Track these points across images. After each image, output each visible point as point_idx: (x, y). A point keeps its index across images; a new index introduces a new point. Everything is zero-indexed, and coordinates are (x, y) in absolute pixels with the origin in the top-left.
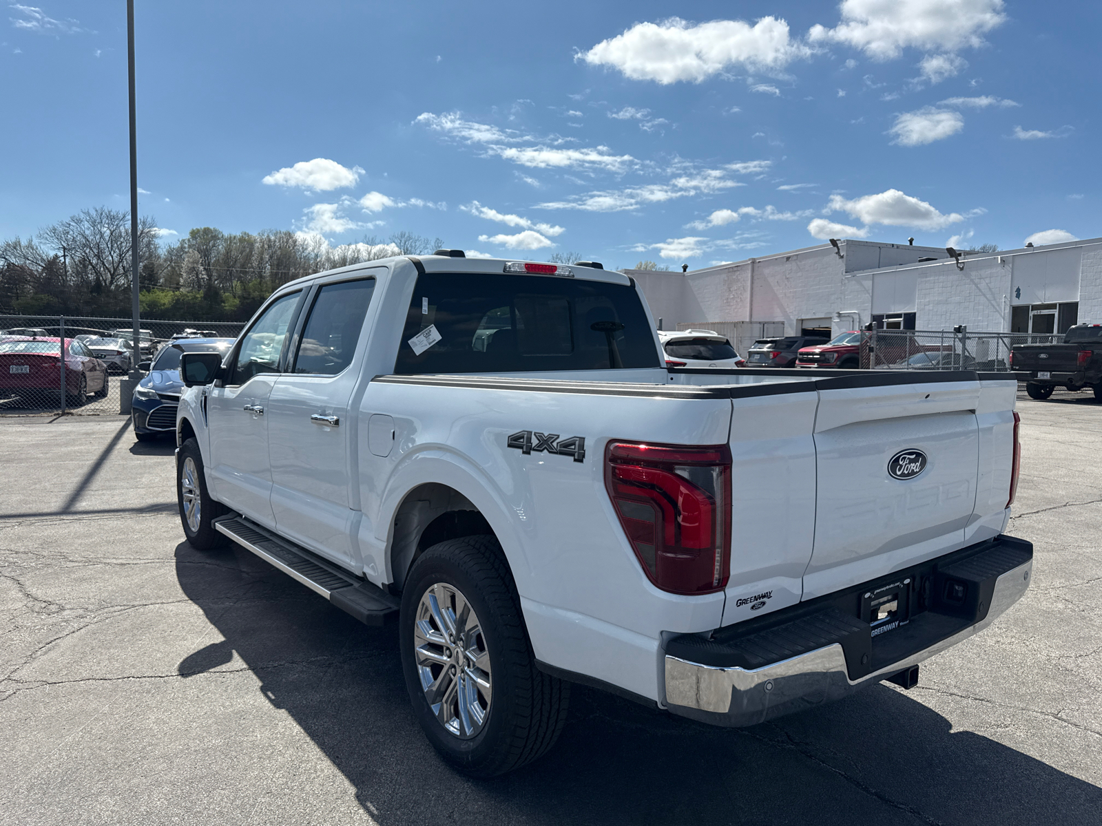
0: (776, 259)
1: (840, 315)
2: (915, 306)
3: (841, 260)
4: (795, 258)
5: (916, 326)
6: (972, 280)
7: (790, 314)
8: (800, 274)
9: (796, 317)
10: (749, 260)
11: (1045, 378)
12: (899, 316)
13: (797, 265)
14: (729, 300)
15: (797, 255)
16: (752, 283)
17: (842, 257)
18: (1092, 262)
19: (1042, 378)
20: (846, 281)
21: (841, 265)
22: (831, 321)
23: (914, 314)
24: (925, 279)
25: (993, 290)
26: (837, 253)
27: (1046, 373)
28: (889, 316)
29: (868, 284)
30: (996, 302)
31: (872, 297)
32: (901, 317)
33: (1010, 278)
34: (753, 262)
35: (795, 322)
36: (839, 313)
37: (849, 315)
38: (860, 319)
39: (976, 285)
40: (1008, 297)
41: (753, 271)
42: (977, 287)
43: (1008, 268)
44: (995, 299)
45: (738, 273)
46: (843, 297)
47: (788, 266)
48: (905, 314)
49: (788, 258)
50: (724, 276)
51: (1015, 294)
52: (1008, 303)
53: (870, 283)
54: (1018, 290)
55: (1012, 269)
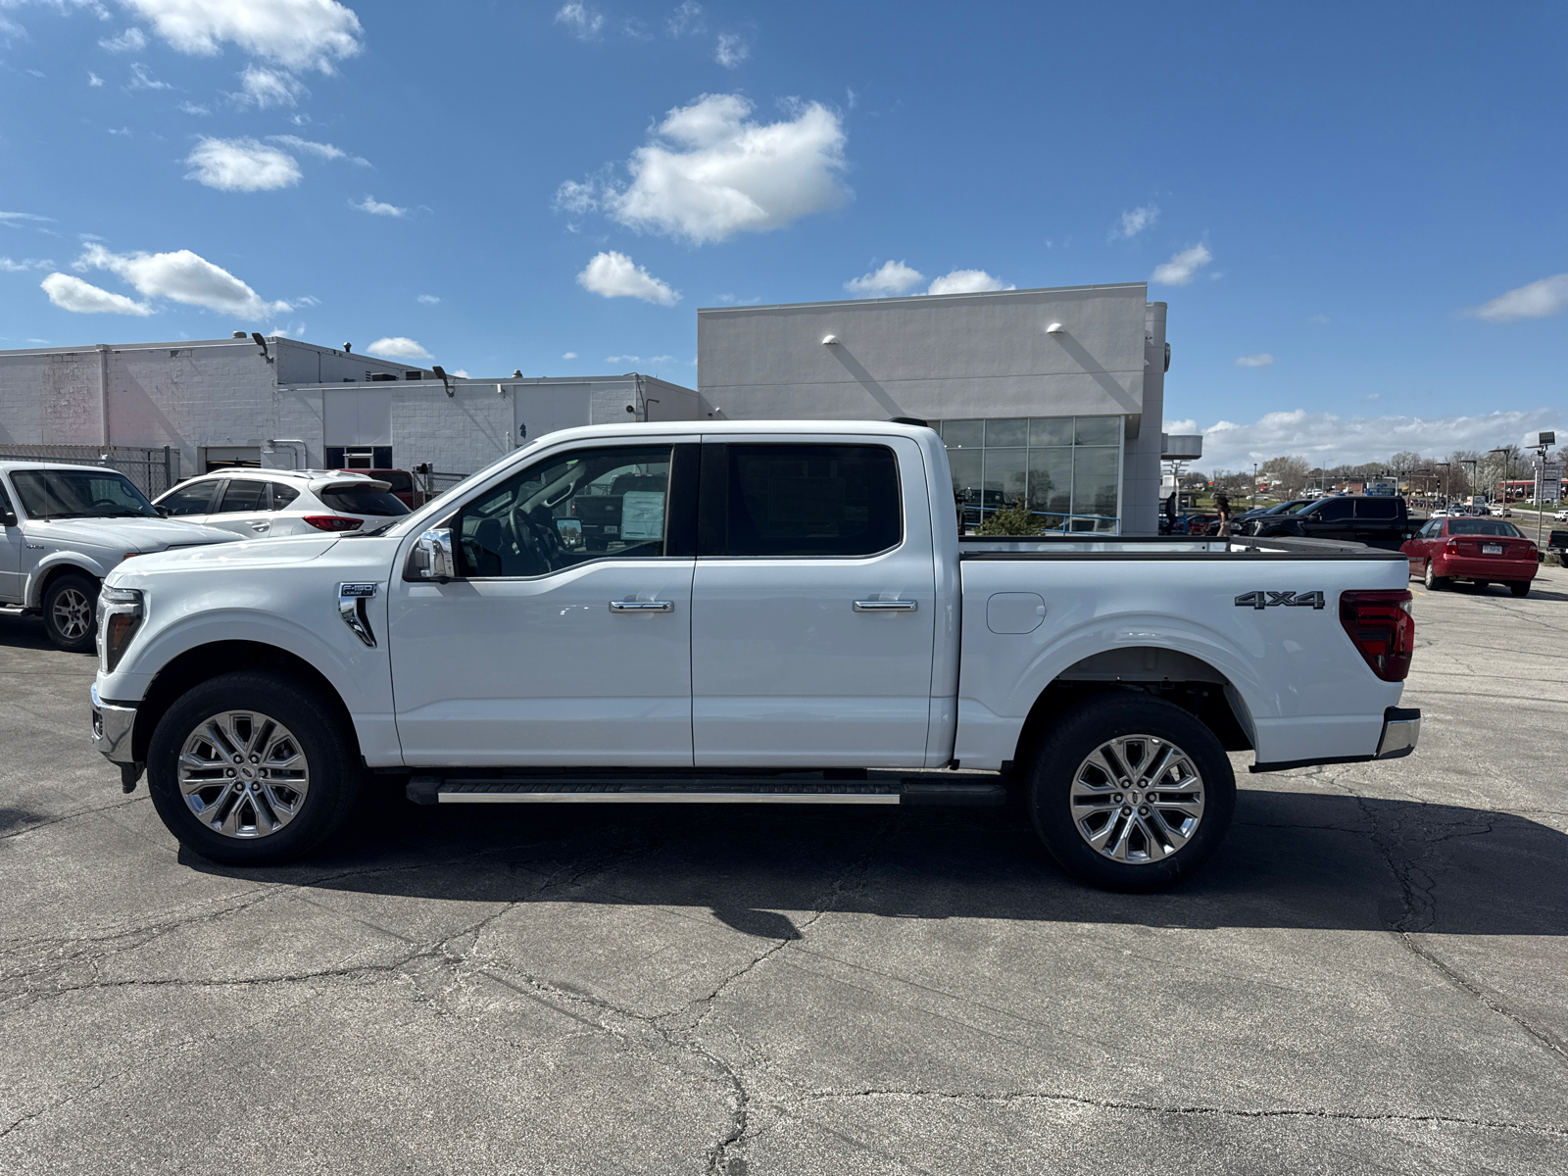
0: (151, 351)
1: (273, 444)
2: (389, 437)
3: (269, 366)
4: (189, 353)
5: (394, 465)
6: (465, 410)
7: (185, 439)
8: (197, 379)
9: (198, 444)
10: (98, 346)
11: (612, 532)
12: (367, 450)
13: (192, 363)
14: (59, 409)
15: (191, 350)
16: (106, 384)
17: (271, 361)
18: (601, 403)
19: (609, 532)
20: (281, 397)
21: (270, 374)
22: (259, 453)
23: (390, 448)
24: (401, 404)
25: (494, 425)
26: (262, 355)
27: (613, 527)
28: (352, 450)
29: (317, 403)
30: (499, 440)
31: (324, 421)
32: (370, 452)
33: (513, 412)
34: (106, 350)
35: (195, 451)
36: (272, 442)
37: (289, 445)
38: (306, 451)
39: (471, 417)
40: (513, 434)
41: (105, 364)
42: (473, 420)
43: (509, 400)
44: (496, 437)
45: (75, 365)
46: (276, 418)
47: (175, 364)
48: (376, 448)
49: (174, 353)
50: (44, 368)
51: (519, 432)
52: (513, 442)
53: (320, 402)
54: (523, 427)
55: (515, 400)
